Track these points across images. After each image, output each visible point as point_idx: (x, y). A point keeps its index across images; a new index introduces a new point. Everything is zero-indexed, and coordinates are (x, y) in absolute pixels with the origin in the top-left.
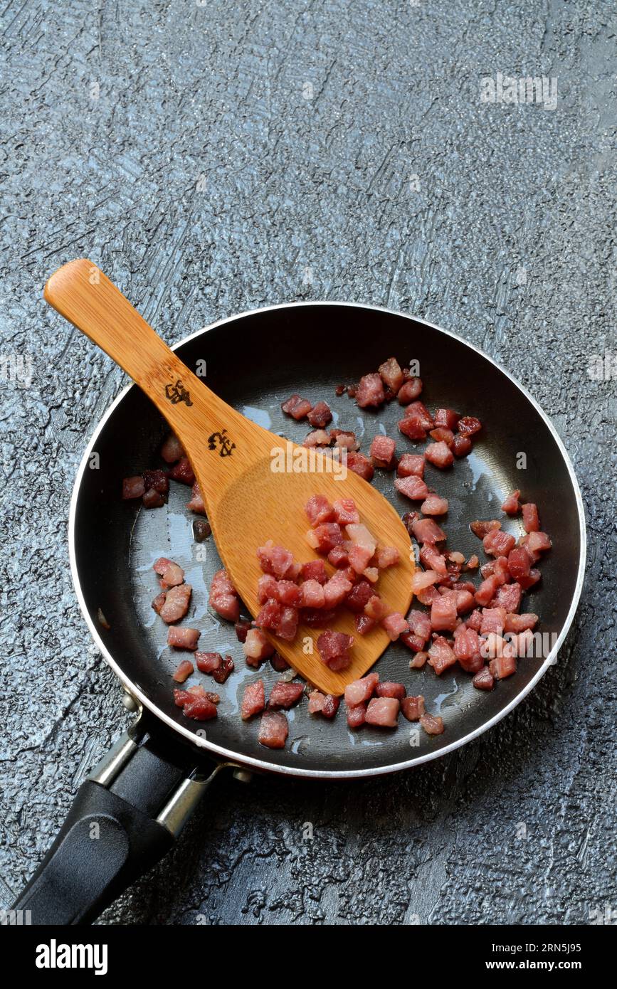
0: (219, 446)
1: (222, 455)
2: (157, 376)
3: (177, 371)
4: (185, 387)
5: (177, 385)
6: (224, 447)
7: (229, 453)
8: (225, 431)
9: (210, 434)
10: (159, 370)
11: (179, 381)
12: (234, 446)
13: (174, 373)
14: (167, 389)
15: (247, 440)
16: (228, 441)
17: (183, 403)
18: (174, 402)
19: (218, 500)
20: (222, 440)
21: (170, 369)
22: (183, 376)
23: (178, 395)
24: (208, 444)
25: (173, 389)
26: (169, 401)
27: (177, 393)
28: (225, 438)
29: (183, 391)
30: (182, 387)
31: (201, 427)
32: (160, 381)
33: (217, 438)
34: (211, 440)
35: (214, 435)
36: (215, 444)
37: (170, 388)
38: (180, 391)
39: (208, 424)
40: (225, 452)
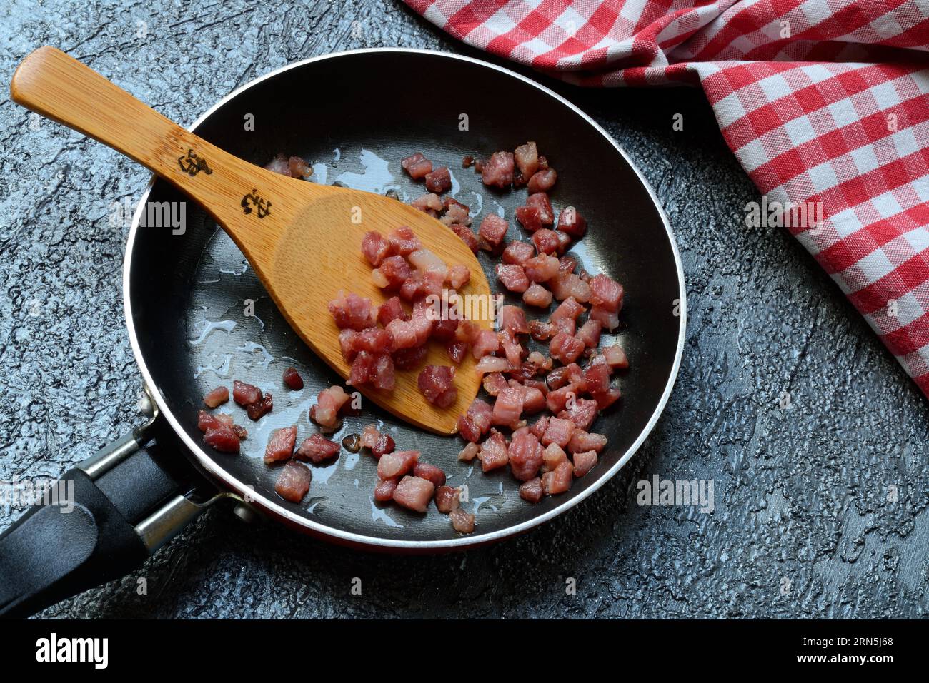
0: (254, 208)
1: (261, 216)
2: (166, 152)
3: (185, 140)
4: (199, 155)
5: (189, 155)
6: (260, 207)
7: (267, 212)
8: (255, 191)
9: (241, 198)
10: (166, 144)
11: (190, 151)
12: (269, 204)
13: (182, 144)
14: (180, 163)
15: (280, 194)
16: (262, 201)
17: (202, 173)
18: (192, 174)
19: (272, 265)
20: (255, 201)
21: (176, 140)
22: (193, 144)
23: (195, 166)
24: (242, 209)
25: (187, 161)
26: (187, 175)
27: (192, 163)
28: (258, 197)
29: (198, 159)
30: (196, 156)
31: (229, 193)
32: (171, 155)
33: (249, 200)
34: (244, 204)
35: (246, 197)
36: (249, 206)
37: (183, 160)
38: (194, 160)
39: (235, 187)
40: (262, 213)
